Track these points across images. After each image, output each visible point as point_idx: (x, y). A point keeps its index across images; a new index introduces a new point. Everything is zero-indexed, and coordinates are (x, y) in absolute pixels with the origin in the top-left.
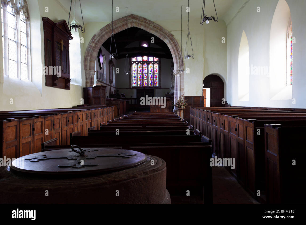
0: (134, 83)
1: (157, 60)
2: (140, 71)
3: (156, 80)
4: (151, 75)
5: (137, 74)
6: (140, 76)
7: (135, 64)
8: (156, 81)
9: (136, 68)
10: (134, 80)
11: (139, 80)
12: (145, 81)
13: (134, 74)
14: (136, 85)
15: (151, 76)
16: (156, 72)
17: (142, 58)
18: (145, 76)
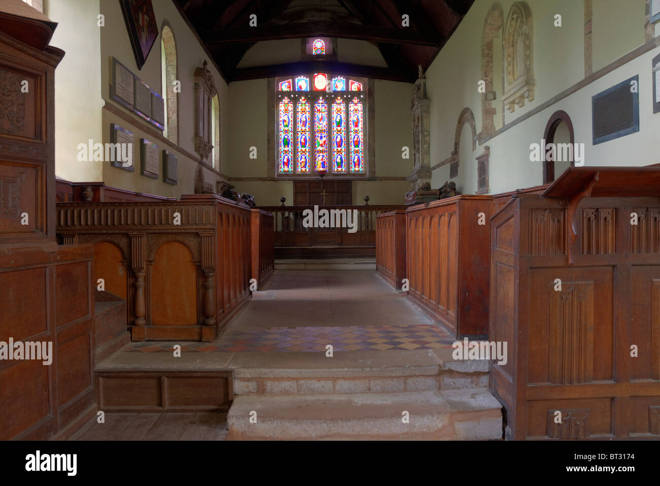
0: (285, 160)
1: (359, 89)
2: (305, 124)
3: (357, 152)
4: (339, 137)
5: (295, 132)
6: (305, 139)
7: (286, 100)
8: (356, 157)
9: (290, 114)
10: (284, 153)
11: (299, 154)
12: (321, 154)
13: (284, 131)
14: (290, 169)
15: (341, 139)
16: (357, 126)
17: (312, 83)
18: (319, 139)
